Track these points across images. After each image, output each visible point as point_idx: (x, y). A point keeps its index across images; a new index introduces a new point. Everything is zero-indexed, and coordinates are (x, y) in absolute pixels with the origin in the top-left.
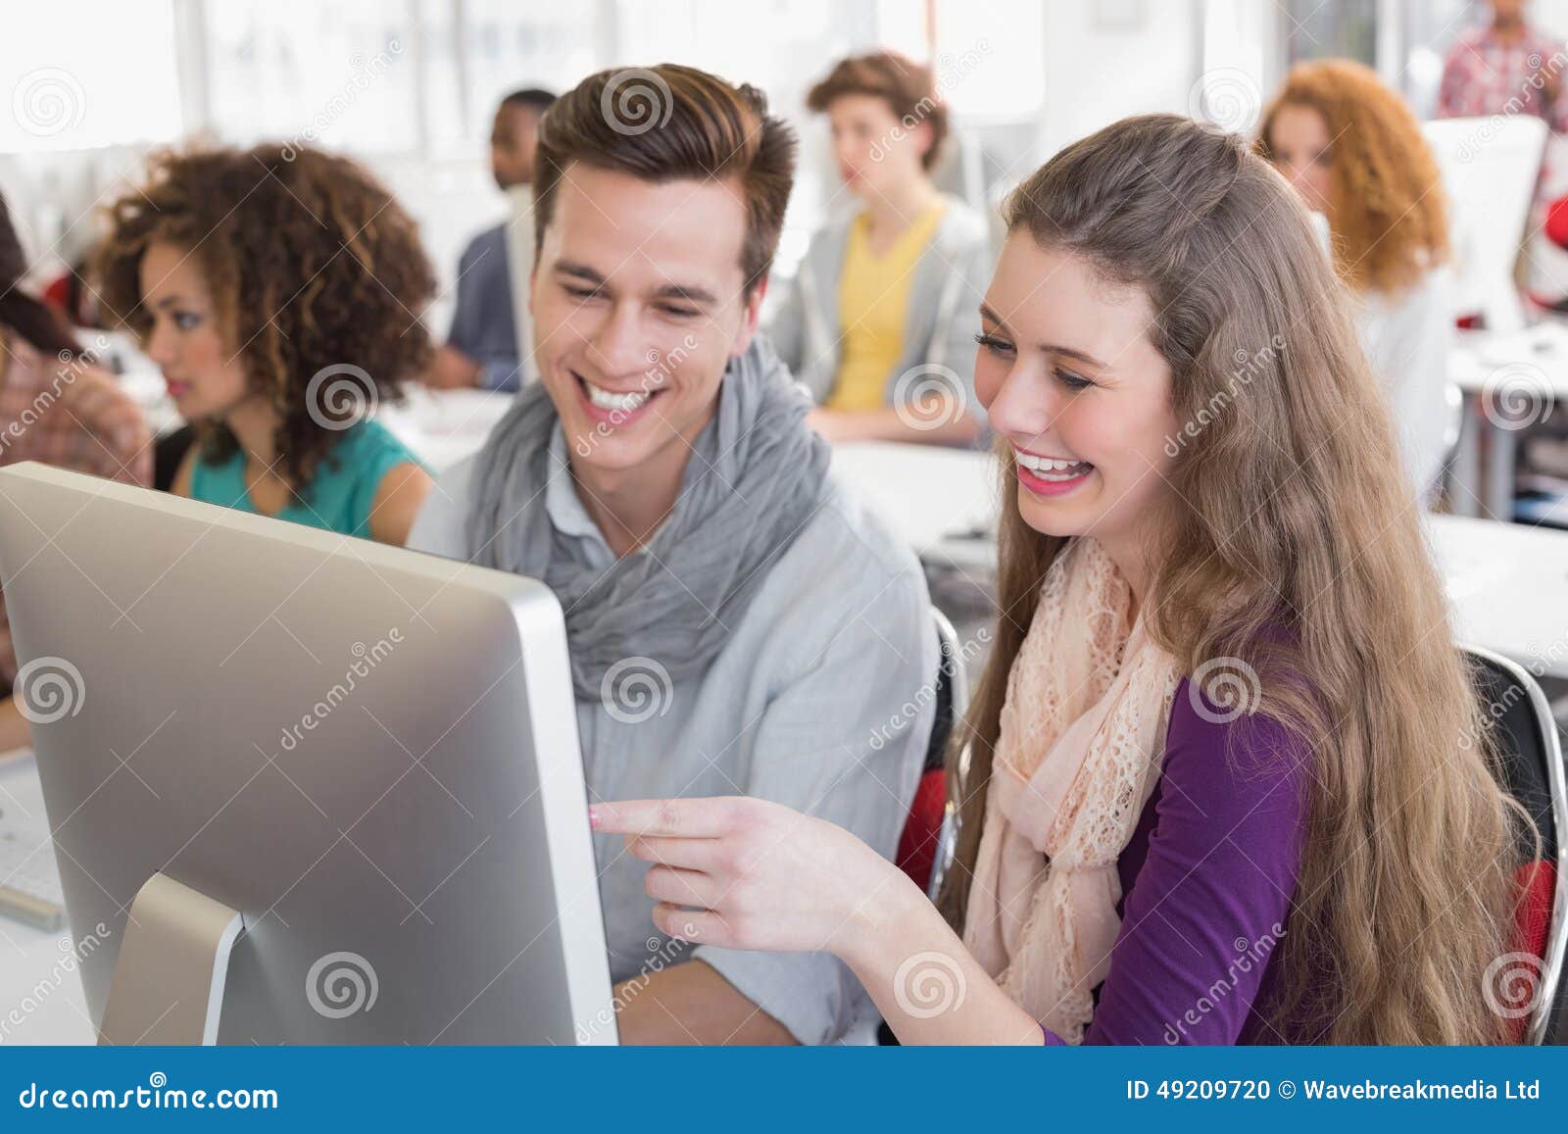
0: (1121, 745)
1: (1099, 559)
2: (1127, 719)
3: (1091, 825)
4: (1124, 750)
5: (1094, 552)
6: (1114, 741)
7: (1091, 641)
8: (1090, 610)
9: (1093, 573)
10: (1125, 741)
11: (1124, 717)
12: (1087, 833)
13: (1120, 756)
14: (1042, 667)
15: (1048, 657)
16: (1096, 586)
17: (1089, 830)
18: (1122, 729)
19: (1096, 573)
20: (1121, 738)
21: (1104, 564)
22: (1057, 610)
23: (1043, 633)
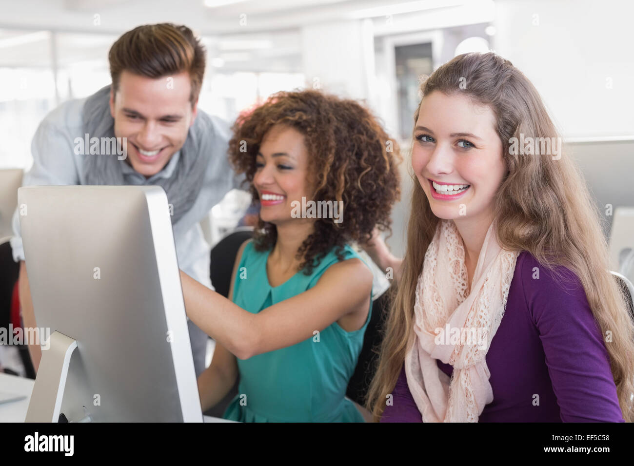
0: (482, 314)
1: (451, 238)
2: (484, 303)
3: (470, 349)
4: (484, 316)
5: (449, 235)
6: (480, 313)
7: (452, 272)
8: (450, 259)
9: (449, 245)
10: (484, 312)
11: (482, 302)
12: (469, 353)
13: (482, 319)
14: (430, 286)
15: (432, 282)
16: (452, 249)
17: (470, 351)
18: (482, 308)
19: (451, 244)
20: (482, 311)
21: (454, 240)
22: (435, 262)
23: (429, 272)
